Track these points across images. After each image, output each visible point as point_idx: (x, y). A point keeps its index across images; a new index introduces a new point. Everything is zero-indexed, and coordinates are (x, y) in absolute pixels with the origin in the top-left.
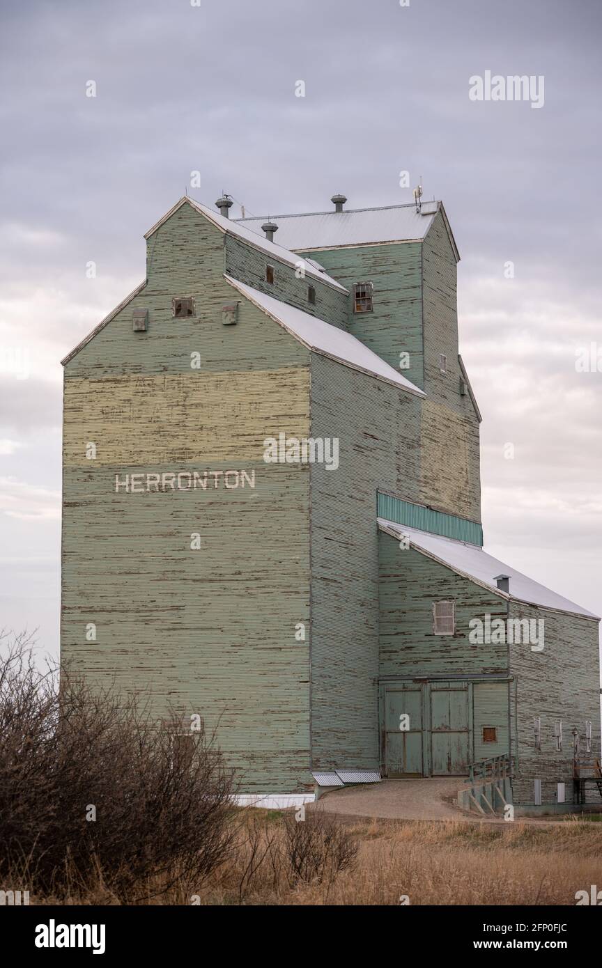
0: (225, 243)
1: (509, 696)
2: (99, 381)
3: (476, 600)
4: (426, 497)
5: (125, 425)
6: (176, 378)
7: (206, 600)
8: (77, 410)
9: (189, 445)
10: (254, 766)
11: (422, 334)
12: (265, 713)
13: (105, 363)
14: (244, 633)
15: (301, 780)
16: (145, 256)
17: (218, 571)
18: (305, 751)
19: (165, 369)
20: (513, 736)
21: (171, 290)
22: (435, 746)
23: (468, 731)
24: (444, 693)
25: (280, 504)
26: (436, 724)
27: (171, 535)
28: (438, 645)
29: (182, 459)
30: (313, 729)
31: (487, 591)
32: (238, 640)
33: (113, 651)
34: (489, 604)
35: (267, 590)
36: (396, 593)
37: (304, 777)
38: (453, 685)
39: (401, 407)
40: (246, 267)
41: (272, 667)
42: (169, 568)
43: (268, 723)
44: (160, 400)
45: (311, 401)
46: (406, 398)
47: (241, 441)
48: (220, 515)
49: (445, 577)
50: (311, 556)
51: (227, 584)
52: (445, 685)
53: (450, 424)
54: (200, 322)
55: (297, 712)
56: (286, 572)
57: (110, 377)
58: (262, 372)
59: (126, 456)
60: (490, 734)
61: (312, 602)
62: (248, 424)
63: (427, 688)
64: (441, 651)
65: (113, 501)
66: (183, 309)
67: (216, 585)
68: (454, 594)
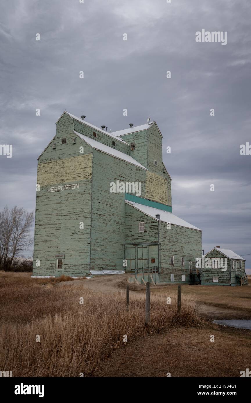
0: (74, 122)
1: (159, 249)
2: (45, 163)
3: (150, 221)
4: (148, 197)
5: (50, 174)
6: (62, 160)
7: (67, 221)
8: (40, 171)
9: (64, 178)
10: (76, 268)
11: (147, 154)
12: (79, 253)
13: (47, 159)
14: (75, 230)
15: (88, 273)
16: (56, 129)
17: (69, 213)
18: (89, 264)
19: (59, 158)
20: (159, 261)
21: (61, 137)
22: (139, 264)
23: (147, 260)
24: (141, 248)
25: (84, 193)
26: (139, 257)
27: (59, 203)
28: (140, 235)
29: (62, 182)
30: (91, 257)
31: (153, 219)
32: (73, 232)
33: (46, 236)
34: (153, 223)
35: (81, 217)
36: (129, 220)
37: (88, 272)
38: (143, 246)
39: (136, 171)
40: (83, 130)
41: (81, 239)
42: (59, 212)
43: (80, 256)
44: (58, 167)
45: (93, 162)
46: (138, 169)
47: (76, 176)
48: (70, 197)
49: (142, 215)
50: (92, 207)
51: (71, 216)
52: (141, 246)
53: (159, 179)
54: (67, 144)
55: (87, 252)
56: (85, 212)
57: (47, 162)
58: (81, 156)
59: (50, 183)
60: (153, 260)
61: (91, 220)
62: (78, 171)
63: (137, 247)
64: (141, 236)
65: (47, 195)
66: (64, 141)
67: (69, 216)
68: (144, 220)
